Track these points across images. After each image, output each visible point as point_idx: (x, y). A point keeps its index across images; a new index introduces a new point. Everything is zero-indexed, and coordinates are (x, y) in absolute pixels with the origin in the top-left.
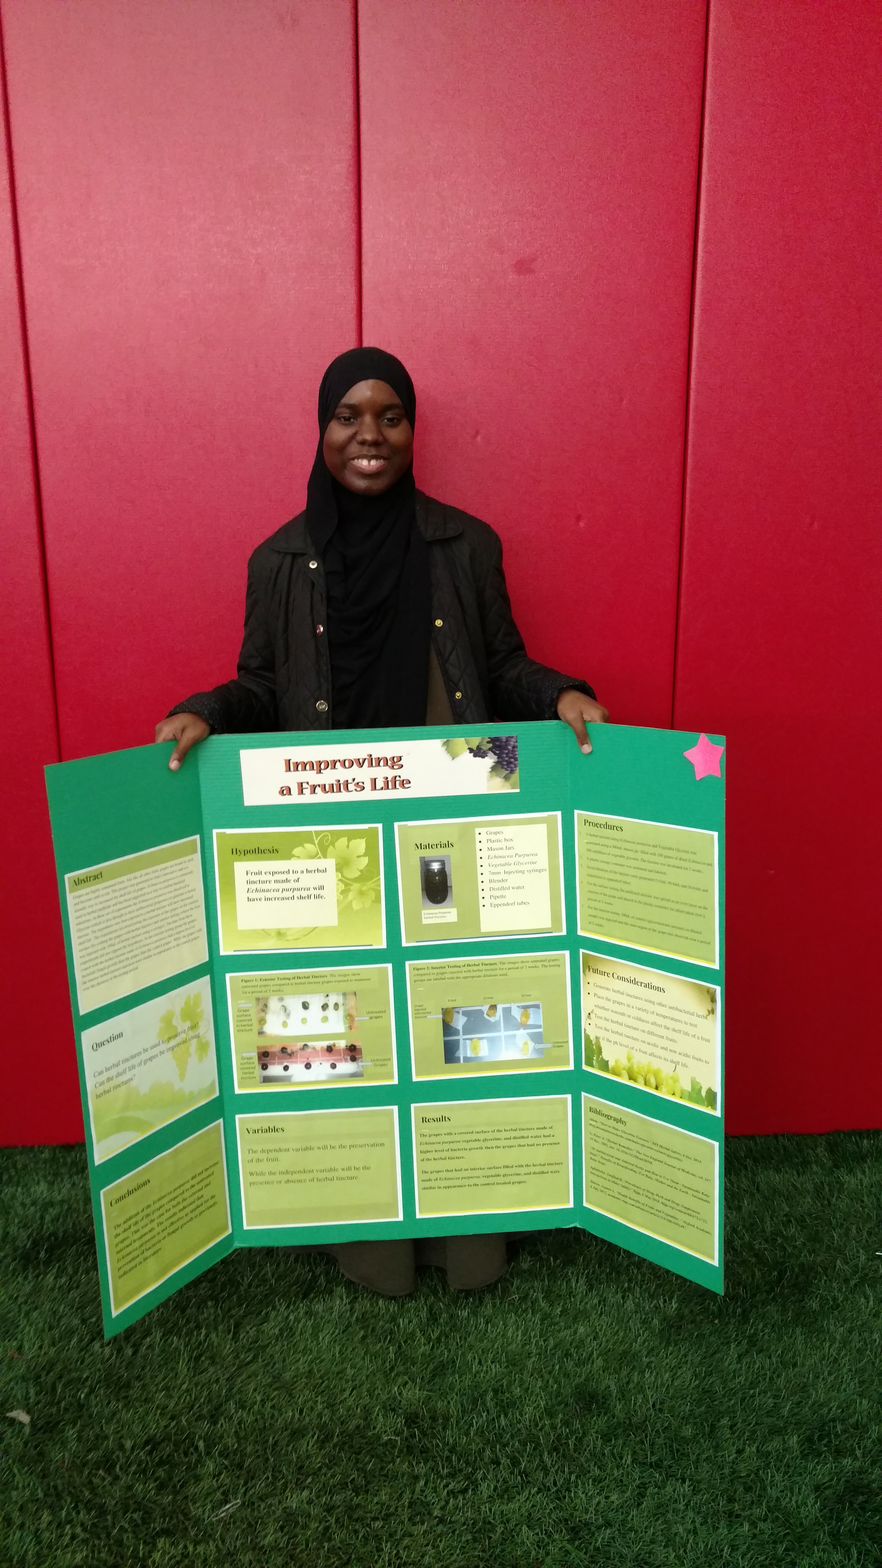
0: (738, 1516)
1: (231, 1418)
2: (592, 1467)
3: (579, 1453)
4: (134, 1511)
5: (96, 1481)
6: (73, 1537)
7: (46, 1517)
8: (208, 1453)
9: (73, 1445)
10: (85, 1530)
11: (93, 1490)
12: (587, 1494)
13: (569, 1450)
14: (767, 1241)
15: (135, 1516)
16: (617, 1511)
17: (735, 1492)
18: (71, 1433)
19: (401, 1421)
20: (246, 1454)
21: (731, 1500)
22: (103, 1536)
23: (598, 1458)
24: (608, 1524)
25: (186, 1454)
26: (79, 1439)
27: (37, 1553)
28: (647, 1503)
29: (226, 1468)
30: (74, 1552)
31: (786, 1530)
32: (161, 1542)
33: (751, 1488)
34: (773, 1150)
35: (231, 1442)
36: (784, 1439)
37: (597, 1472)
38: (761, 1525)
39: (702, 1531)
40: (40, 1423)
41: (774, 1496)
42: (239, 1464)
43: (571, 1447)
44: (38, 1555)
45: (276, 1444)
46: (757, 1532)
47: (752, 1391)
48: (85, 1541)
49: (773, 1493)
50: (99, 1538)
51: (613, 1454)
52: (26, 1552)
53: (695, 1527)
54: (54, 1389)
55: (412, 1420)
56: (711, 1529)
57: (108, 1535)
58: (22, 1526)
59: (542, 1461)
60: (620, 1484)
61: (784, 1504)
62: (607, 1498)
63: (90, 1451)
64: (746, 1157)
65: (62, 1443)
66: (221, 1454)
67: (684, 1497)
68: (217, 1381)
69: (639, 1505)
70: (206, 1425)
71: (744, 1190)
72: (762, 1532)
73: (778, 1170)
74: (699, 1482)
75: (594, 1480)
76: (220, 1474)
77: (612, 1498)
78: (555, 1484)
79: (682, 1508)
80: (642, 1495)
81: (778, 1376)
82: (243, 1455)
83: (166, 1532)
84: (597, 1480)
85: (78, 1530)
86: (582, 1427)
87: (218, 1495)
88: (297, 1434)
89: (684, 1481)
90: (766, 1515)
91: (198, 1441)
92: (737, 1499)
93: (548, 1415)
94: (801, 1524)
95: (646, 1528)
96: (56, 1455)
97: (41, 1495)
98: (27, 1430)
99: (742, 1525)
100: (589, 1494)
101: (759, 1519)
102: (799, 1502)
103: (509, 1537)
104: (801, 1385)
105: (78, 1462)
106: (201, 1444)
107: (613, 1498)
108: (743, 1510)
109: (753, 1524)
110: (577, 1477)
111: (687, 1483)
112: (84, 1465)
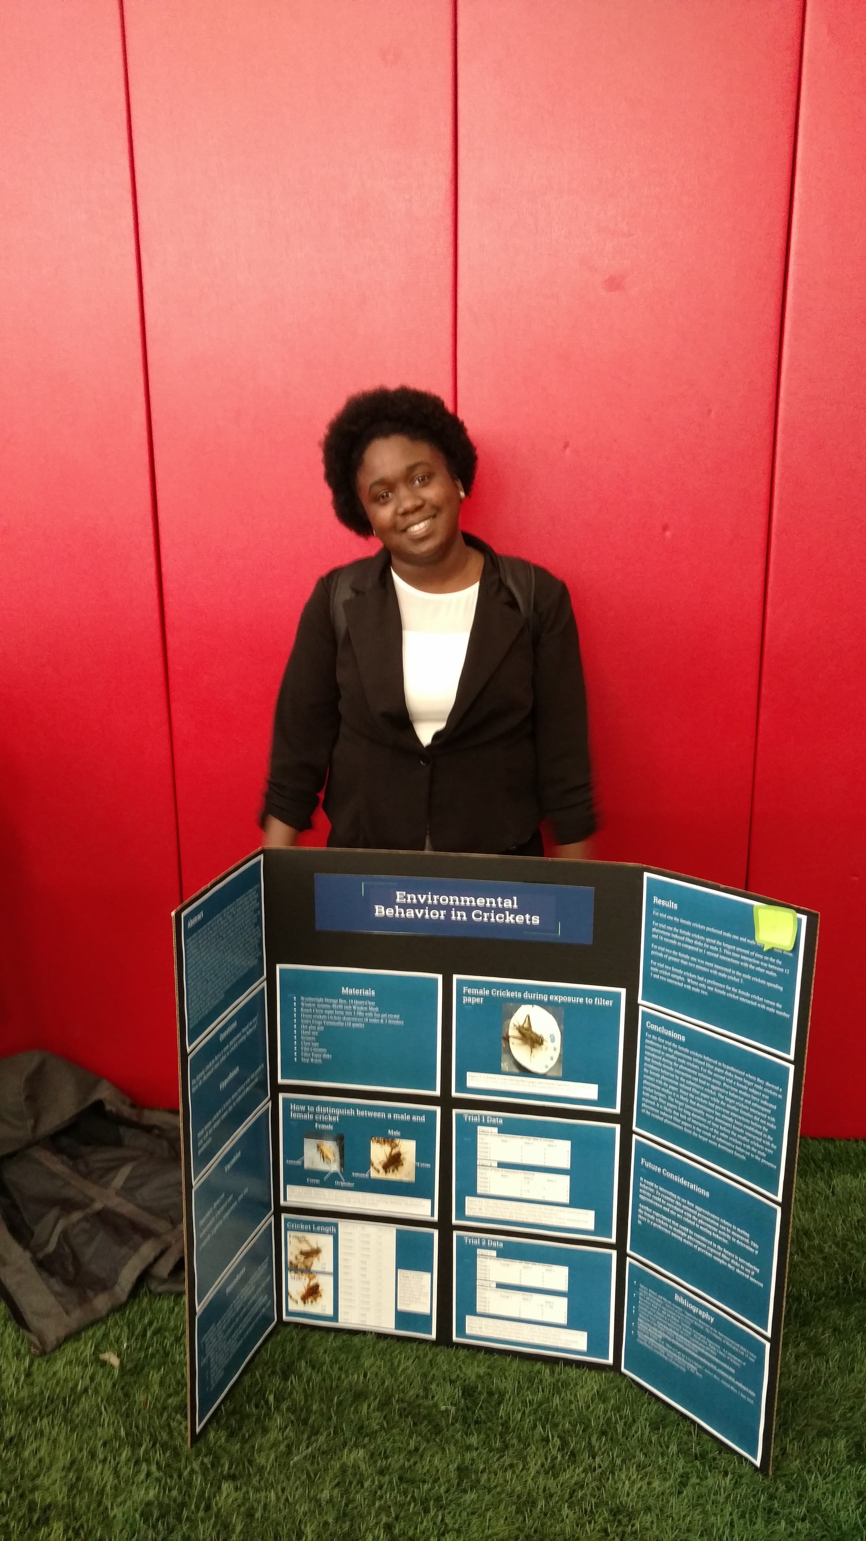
0: (777, 1514)
1: (301, 1375)
2: (638, 1453)
3: (627, 1438)
4: (206, 1456)
5: (174, 1424)
6: (148, 1475)
7: (125, 1453)
8: (277, 1408)
9: (156, 1388)
10: (159, 1468)
11: (170, 1433)
12: (630, 1478)
13: (617, 1434)
14: (837, 1245)
15: (206, 1460)
16: (658, 1497)
17: (777, 1489)
18: (155, 1377)
19: (458, 1393)
20: (311, 1411)
21: (771, 1497)
22: (175, 1476)
23: (643, 1445)
24: (648, 1509)
25: (257, 1406)
26: (161, 1384)
27: (116, 1486)
28: (688, 1491)
29: (292, 1422)
30: (147, 1489)
31: (823, 1531)
32: (226, 1486)
33: (793, 1487)
34: (852, 1154)
35: (299, 1397)
36: (832, 1442)
37: (642, 1458)
38: (799, 1525)
39: (739, 1524)
40: (129, 1366)
41: (815, 1498)
42: (304, 1419)
43: (620, 1430)
44: (116, 1488)
45: (340, 1403)
46: (794, 1531)
47: (805, 1393)
48: (158, 1480)
49: (817, 1494)
50: (171, 1477)
51: (660, 1443)
52: (105, 1486)
53: (732, 1520)
54: (144, 1334)
55: (469, 1392)
56: (748, 1523)
57: (180, 1476)
58: (104, 1461)
59: (590, 1443)
60: (664, 1473)
61: (824, 1506)
62: (649, 1483)
63: (170, 1396)
64: (823, 1161)
65: (147, 1387)
66: (288, 1409)
67: (725, 1489)
68: (292, 1340)
69: (680, 1493)
70: (277, 1381)
71: (819, 1192)
72: (799, 1532)
73: (855, 1175)
74: (741, 1477)
75: (639, 1466)
76: (286, 1427)
77: (654, 1485)
78: (600, 1467)
79: (722, 1501)
80: (683, 1484)
81: (833, 1381)
82: (309, 1411)
83: (232, 1477)
84: (640, 1467)
85: (154, 1468)
86: (632, 1413)
87: (282, 1448)
88: (360, 1396)
89: (726, 1474)
90: (805, 1515)
91: (270, 1394)
92: (778, 1497)
93: (600, 1398)
94: (840, 1528)
95: (684, 1516)
96: (140, 1397)
97: (123, 1433)
98: (116, 1372)
99: (779, 1523)
100: (632, 1478)
101: (797, 1519)
102: (840, 1506)
103: (551, 1513)
104: (856, 1391)
105: (159, 1406)
106: (271, 1398)
107: (656, 1483)
108: (784, 1507)
109: (791, 1523)
110: (622, 1461)
111: (730, 1476)
112: (164, 1408)
